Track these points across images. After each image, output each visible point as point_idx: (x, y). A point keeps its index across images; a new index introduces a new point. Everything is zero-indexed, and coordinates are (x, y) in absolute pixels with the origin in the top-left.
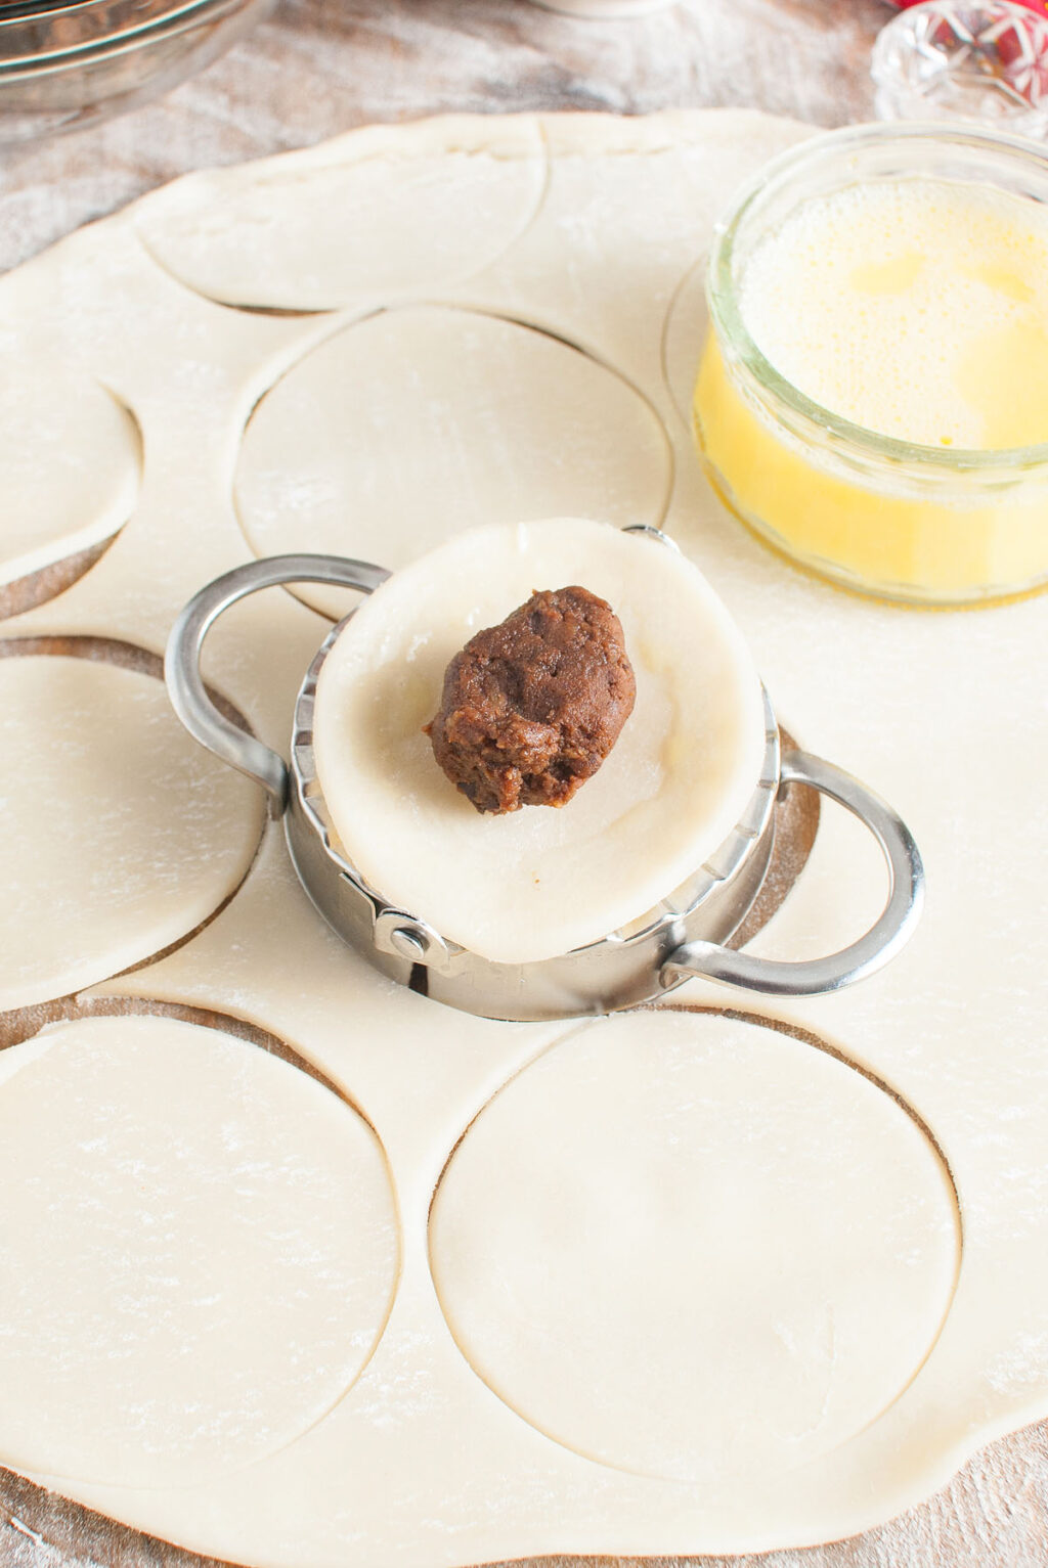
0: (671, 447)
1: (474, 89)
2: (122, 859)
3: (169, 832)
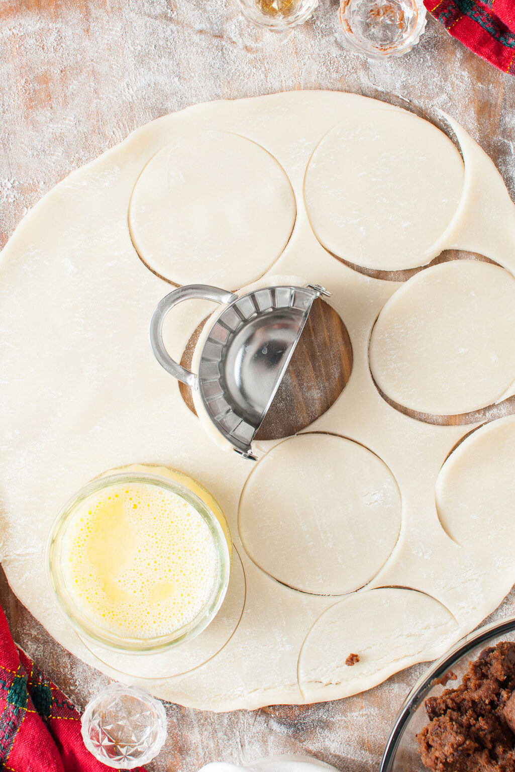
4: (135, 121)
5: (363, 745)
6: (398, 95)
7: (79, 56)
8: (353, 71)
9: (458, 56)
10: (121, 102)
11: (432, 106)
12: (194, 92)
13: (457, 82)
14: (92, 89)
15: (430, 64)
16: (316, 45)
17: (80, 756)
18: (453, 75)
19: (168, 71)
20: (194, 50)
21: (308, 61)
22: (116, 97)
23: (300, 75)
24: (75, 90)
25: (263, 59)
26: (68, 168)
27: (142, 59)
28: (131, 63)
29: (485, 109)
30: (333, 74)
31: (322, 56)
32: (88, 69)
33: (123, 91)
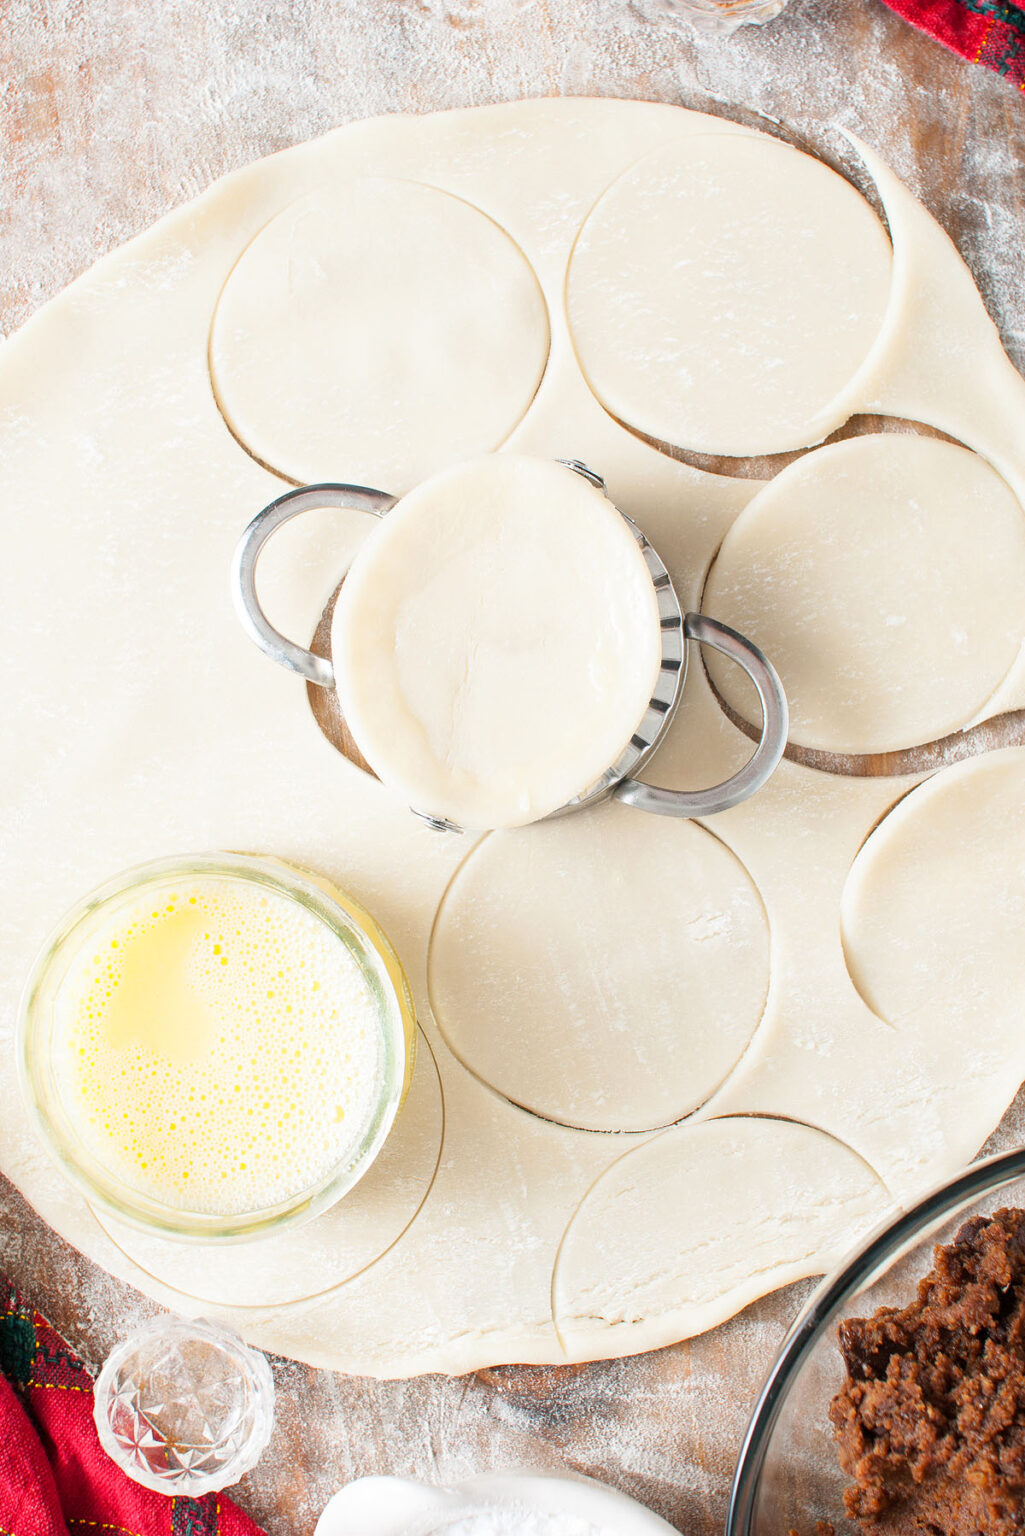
4: (225, 163)
5: (690, 1453)
6: (757, 109)
7: (115, 36)
8: (665, 62)
9: (877, 33)
10: (198, 126)
11: (825, 130)
12: (344, 105)
13: (875, 85)
14: (141, 101)
15: (820, 50)
16: (591, 13)
17: (92, 1468)
18: (867, 71)
19: (293, 65)
20: (346, 23)
21: (575, 44)
22: (189, 116)
23: (558, 70)
24: (106, 104)
25: (485, 40)
26: (90, 257)
27: (241, 42)
28: (219, 49)
29: (932, 138)
30: (623, 68)
31: (602, 34)
32: (133, 63)
33: (202, 105)
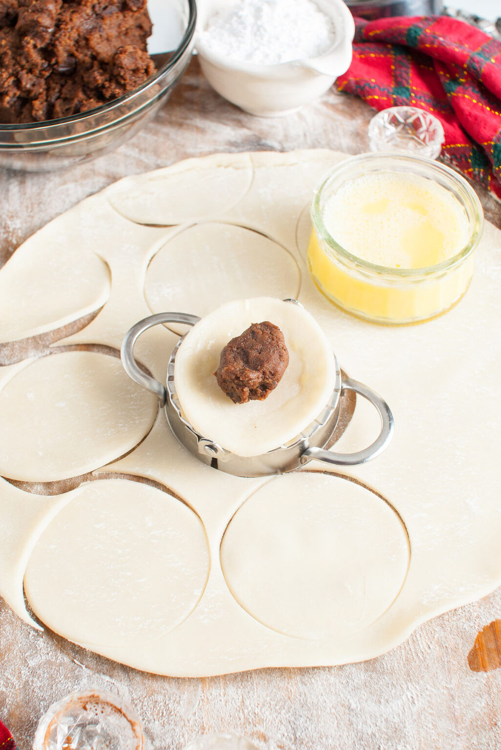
0: (300, 270)
1: (226, 144)
2: (107, 423)
3: (124, 413)
4: (404, 658)
5: (202, 131)
6: (86, 669)
7: (476, 743)
8: (136, 702)
9: (6, 710)
10: (421, 682)
11: (48, 654)
12: (333, 689)
13: (14, 680)
14: (457, 700)
15: (42, 703)
16: (178, 737)
18: (17, 688)
19: (363, 717)
20: (330, 741)
21: (189, 717)
22: (427, 689)
23: (201, 701)
24: (478, 700)
25: (245, 724)
26: (481, 611)
27: (396, 733)
28: (410, 730)
30: (162, 700)
31: (172, 723)
32: (463, 725)
33: (419, 695)
